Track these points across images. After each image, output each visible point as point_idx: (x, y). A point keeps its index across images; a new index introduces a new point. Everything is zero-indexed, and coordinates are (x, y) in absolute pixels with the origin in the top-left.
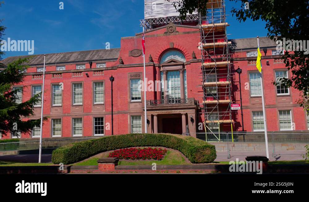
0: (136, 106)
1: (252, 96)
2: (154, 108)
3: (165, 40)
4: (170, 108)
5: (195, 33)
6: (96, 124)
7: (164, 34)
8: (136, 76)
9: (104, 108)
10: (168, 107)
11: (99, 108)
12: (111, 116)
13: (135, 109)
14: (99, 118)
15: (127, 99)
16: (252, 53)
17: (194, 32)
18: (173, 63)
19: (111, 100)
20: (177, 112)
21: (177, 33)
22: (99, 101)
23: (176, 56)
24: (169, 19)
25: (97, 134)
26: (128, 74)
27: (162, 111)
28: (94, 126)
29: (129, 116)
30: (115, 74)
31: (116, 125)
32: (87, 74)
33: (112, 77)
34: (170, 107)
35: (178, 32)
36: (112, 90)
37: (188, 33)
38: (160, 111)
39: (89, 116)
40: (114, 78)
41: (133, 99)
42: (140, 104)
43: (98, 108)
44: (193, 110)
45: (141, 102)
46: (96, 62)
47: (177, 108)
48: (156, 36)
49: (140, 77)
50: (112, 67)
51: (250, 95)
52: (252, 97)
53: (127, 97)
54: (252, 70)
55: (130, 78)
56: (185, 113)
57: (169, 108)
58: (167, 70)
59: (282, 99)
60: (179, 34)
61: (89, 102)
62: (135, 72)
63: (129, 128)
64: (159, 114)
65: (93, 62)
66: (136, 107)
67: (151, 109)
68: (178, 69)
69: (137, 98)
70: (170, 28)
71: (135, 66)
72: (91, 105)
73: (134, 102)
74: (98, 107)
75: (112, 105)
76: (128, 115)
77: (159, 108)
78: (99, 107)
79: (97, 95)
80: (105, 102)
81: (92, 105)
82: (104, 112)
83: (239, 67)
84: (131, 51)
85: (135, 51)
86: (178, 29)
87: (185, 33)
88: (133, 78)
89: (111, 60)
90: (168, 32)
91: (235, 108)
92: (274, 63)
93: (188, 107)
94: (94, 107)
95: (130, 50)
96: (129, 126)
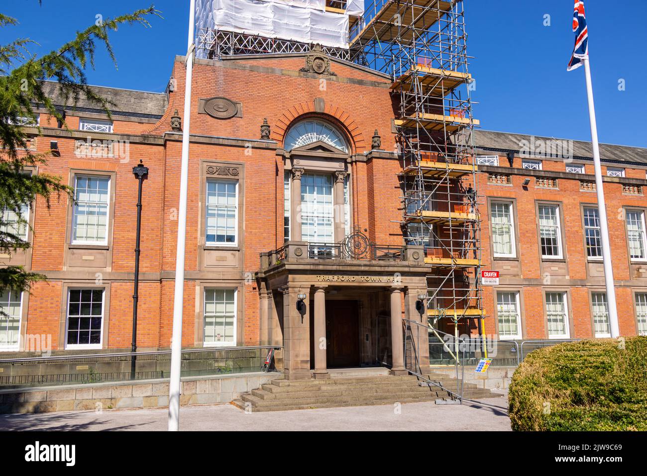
0: (223, 259)
1: (496, 255)
2: (321, 267)
3: (302, 90)
4: (367, 269)
5: (376, 86)
6: (73, 309)
7: (299, 73)
8: (226, 171)
9: (109, 261)
10: (359, 265)
11: (92, 258)
12: (131, 286)
13: (220, 269)
14: (86, 293)
15: (196, 238)
16: (487, 159)
17: (374, 84)
18: (320, 153)
19: (135, 235)
20: (382, 281)
21: (334, 77)
22: (86, 237)
23: (324, 136)
24: (279, 43)
25: (75, 342)
26: (200, 162)
27: (341, 277)
28: (68, 316)
29: (198, 289)
30: (150, 159)
31: (147, 316)
32: (54, 146)
33: (141, 166)
34: (365, 265)
35: (336, 75)
36: (140, 206)
37: (361, 82)
38: (336, 277)
39: (52, 283)
40: (147, 169)
41: (210, 238)
42: (234, 255)
43: (84, 258)
44: (420, 280)
45: (239, 251)
46: (81, 114)
47: (382, 269)
48: (278, 73)
49: (236, 177)
50: (144, 137)
51: (492, 252)
52: (496, 259)
53: (196, 230)
54: (495, 195)
55: (206, 176)
56: (402, 285)
57: (363, 268)
58: (306, 168)
59: (550, 267)
60: (338, 82)
61: (56, 238)
62: (223, 161)
63: (196, 325)
64: (332, 284)
65: (69, 112)
66: (221, 263)
67: (312, 267)
68: (335, 170)
69: (223, 236)
70: (317, 60)
71: (226, 142)
72: (59, 248)
73: (217, 249)
74: (88, 256)
75: (138, 252)
76: (195, 286)
77: (334, 268)
78: (90, 254)
79: (81, 219)
80: (115, 240)
81: (66, 247)
82: (110, 274)
83: (470, 185)
84: (207, 101)
85: (221, 103)
86: (333, 67)
87: (353, 81)
88: (215, 176)
89: (133, 118)
90: (311, 71)
91: (489, 279)
92: (536, 187)
93: (412, 270)
94: (73, 254)
95: (205, 98)
96: (196, 320)
